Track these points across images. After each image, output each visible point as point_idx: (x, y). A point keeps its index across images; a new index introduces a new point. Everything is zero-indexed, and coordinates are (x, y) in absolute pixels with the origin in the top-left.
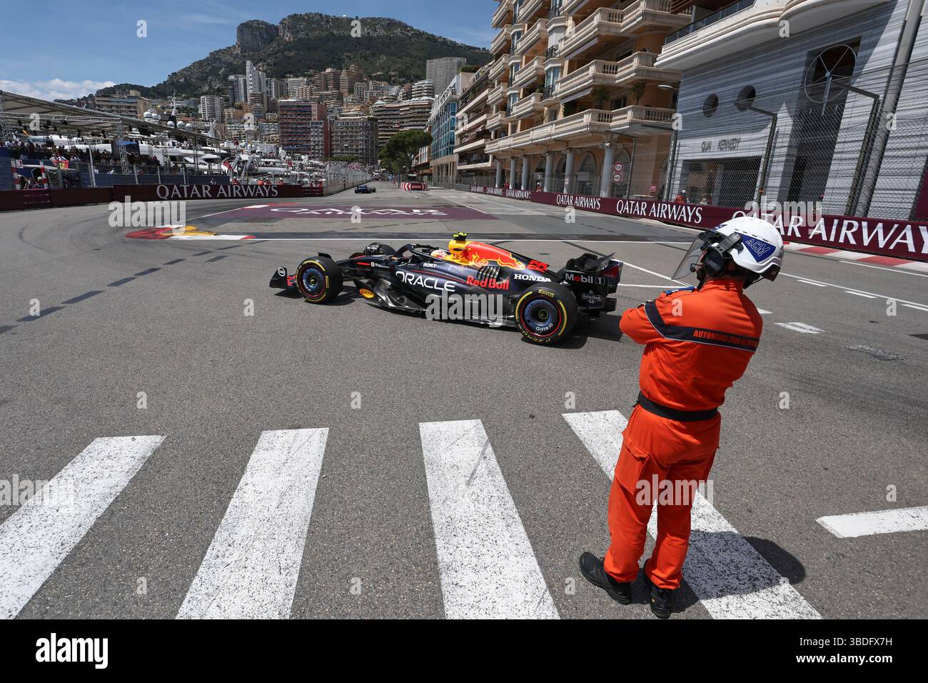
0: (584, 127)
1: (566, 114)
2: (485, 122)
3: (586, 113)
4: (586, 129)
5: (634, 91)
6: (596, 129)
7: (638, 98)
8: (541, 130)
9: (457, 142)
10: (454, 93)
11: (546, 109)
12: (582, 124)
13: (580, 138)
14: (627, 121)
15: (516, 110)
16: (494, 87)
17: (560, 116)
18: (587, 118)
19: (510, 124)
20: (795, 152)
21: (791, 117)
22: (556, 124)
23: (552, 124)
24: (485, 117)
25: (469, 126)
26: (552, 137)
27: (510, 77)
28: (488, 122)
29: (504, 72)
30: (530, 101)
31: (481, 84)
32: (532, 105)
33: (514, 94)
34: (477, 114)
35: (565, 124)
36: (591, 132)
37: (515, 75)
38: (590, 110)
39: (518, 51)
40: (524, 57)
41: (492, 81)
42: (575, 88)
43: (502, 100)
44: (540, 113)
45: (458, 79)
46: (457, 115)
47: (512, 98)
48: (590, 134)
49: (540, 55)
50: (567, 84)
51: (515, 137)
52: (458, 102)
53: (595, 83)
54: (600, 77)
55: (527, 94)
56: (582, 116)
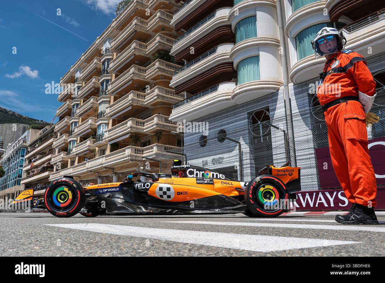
0: (126, 157)
1: (111, 151)
2: (50, 159)
3: (127, 148)
4: (128, 158)
5: (156, 136)
6: (134, 158)
7: (159, 140)
8: (94, 162)
9: (24, 175)
10: (25, 141)
11: (97, 149)
12: (125, 156)
13: (123, 165)
14: (154, 152)
15: (75, 150)
16: (57, 137)
17: (108, 152)
18: (128, 151)
19: (69, 160)
20: (253, 162)
21: (246, 144)
22: (106, 157)
23: (103, 157)
24: (49, 156)
25: (35, 164)
26: (103, 165)
27: (71, 130)
28: (53, 160)
29: (66, 127)
30: (85, 144)
31: (47, 136)
32: (87, 147)
33: (73, 140)
34: (42, 156)
35: (112, 157)
36: (132, 160)
37: (74, 129)
38: (130, 146)
39: (77, 114)
40: (81, 118)
41: (56, 133)
42: (118, 135)
43: (64, 144)
44: (93, 151)
45: (28, 133)
46: (26, 157)
47: (72, 143)
48: (131, 161)
49: (93, 117)
50: (113, 133)
51: (73, 168)
52: (27, 148)
53: (132, 131)
54: (135, 128)
55: (83, 140)
56: (124, 151)
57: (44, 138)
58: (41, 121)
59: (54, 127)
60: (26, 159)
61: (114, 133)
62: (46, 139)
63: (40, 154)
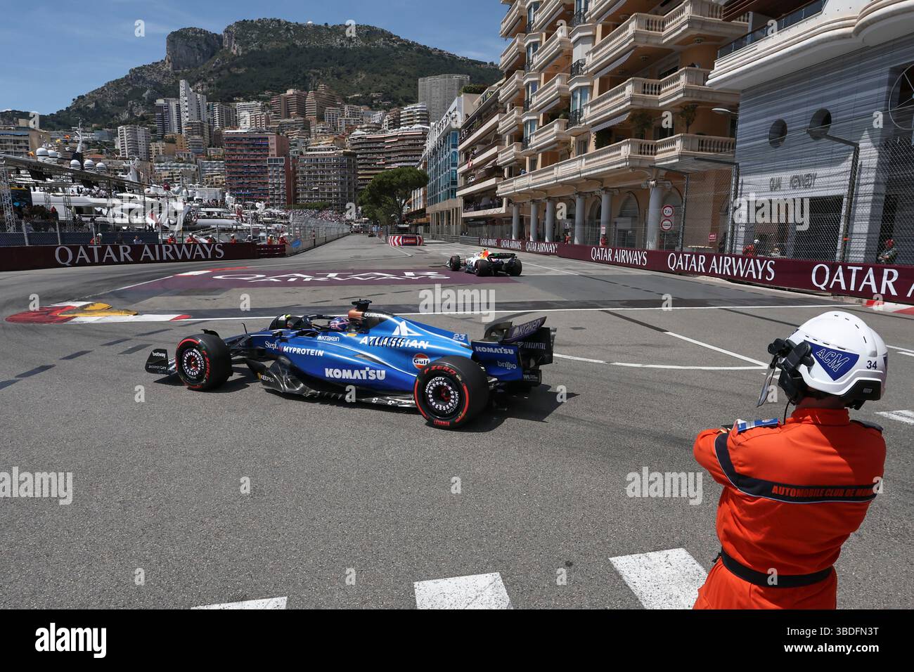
0: (622, 162)
1: (598, 146)
2: (496, 155)
3: (624, 144)
4: (624, 164)
5: (684, 116)
6: (637, 164)
7: (688, 125)
8: (567, 166)
9: (461, 182)
10: (454, 119)
11: (573, 139)
12: (619, 158)
13: (618, 175)
14: (676, 153)
15: (536, 141)
16: (505, 112)
17: (592, 148)
18: (625, 150)
19: (528, 158)
20: (882, 190)
21: (875, 147)
22: (587, 158)
23: (581, 158)
24: (495, 150)
25: (476, 161)
26: (582, 175)
27: (526, 99)
28: (500, 156)
29: (518, 92)
30: (552, 129)
31: (489, 110)
32: (555, 135)
33: (531, 120)
35: (598, 158)
36: (632, 168)
37: (532, 96)
38: (629, 139)
39: (535, 66)
40: (542, 75)
41: (503, 104)
42: (608, 114)
43: (517, 128)
44: (567, 143)
45: (460, 101)
46: (460, 147)
47: (529, 125)
48: (630, 170)
49: (563, 72)
50: (597, 109)
51: (536, 174)
52: (459, 131)
53: (634, 106)
54: (640, 99)
55: (549, 121)
56: (620, 148)
57: (485, 113)
59: (499, 93)
60: (460, 152)
61: (600, 110)
63: (482, 143)
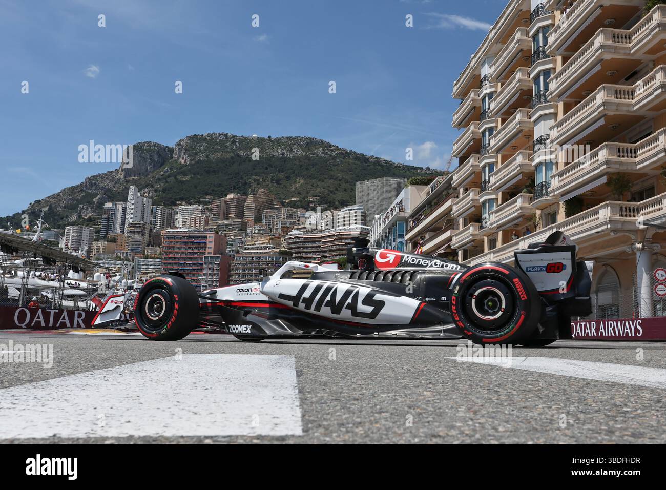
0: (601, 225)
1: (568, 214)
2: (450, 239)
3: (603, 207)
4: (604, 227)
6: (619, 226)
8: (535, 239)
10: (402, 209)
11: (538, 212)
12: (598, 222)
14: (664, 211)
16: (458, 197)
17: (561, 218)
18: (604, 213)
19: (486, 239)
23: (551, 228)
24: (448, 234)
27: (483, 180)
28: (454, 239)
29: (473, 176)
30: (514, 205)
31: (441, 196)
32: (518, 210)
33: (489, 200)
34: (435, 233)
35: (571, 226)
36: (615, 231)
37: (489, 177)
38: (608, 202)
39: (491, 148)
40: (500, 156)
41: (455, 189)
42: (581, 180)
43: (473, 209)
44: (532, 217)
45: (406, 193)
46: (407, 237)
47: (487, 205)
48: (612, 234)
49: (525, 149)
50: (568, 177)
51: (494, 253)
52: (407, 221)
53: (609, 170)
54: (615, 162)
55: (509, 197)
56: (597, 212)
57: (435, 201)
58: (427, 168)
59: (451, 179)
60: (406, 241)
61: (570, 179)
62: (438, 201)
63: (431, 231)
